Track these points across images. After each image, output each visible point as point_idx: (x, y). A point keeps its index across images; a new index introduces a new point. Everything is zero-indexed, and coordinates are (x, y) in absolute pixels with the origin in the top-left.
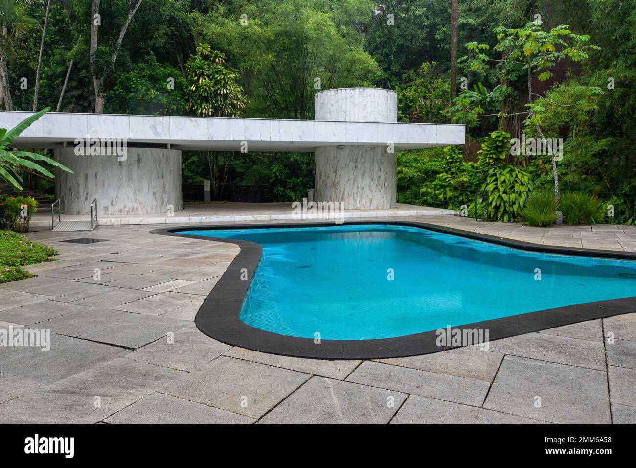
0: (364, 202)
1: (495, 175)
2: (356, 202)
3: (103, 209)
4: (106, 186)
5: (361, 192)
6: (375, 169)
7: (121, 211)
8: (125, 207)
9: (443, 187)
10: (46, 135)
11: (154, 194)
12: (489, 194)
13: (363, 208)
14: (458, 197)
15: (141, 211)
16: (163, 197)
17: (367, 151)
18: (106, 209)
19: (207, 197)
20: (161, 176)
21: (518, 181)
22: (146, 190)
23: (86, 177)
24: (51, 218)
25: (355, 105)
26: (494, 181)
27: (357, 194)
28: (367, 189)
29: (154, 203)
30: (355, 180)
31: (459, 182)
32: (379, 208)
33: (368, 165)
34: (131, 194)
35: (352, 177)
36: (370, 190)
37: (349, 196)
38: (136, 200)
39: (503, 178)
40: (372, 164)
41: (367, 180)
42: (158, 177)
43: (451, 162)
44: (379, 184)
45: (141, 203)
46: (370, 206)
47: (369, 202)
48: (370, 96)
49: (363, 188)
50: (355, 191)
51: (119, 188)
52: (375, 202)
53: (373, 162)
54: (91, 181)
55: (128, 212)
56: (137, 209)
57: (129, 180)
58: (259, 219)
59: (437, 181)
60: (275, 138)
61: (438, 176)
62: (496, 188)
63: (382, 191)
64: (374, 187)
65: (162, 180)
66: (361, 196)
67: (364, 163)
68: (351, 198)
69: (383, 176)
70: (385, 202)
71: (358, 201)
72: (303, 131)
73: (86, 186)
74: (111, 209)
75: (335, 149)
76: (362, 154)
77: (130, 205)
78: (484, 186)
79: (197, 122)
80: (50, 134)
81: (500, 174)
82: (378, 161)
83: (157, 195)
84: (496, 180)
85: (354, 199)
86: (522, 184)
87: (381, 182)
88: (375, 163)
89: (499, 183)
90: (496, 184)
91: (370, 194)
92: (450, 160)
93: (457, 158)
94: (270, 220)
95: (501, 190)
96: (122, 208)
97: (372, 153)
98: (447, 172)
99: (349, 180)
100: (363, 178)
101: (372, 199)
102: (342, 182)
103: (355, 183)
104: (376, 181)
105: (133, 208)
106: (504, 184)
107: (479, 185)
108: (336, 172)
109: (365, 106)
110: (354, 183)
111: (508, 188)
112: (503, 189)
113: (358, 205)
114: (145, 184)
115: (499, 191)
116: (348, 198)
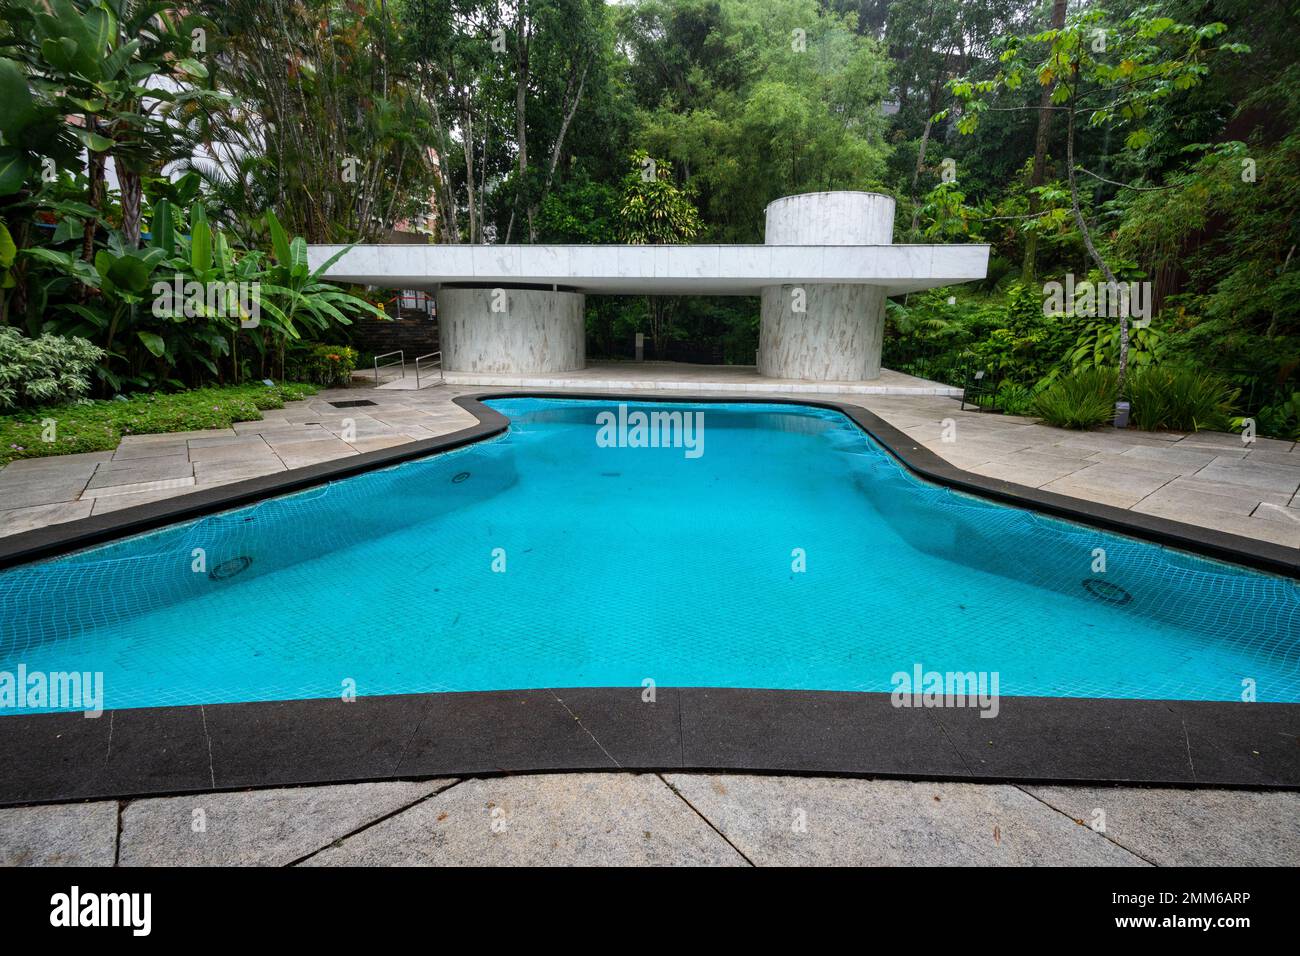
0: (815, 369)
1: (1094, 332)
2: (803, 370)
3: (471, 365)
4: (474, 337)
5: (811, 354)
6: (837, 321)
7: (490, 367)
8: (495, 363)
9: (999, 351)
10: (384, 274)
11: (531, 348)
12: (1074, 364)
13: (814, 378)
14: (1020, 368)
15: (513, 369)
16: (545, 352)
17: (825, 292)
18: (474, 365)
19: (639, 354)
20: (541, 326)
21: (1137, 344)
22: (519, 343)
23: (455, 326)
24: (401, 372)
25: (811, 221)
26: (1090, 343)
27: (806, 357)
28: (821, 351)
29: (531, 360)
30: (804, 337)
31: (1026, 343)
32: (841, 378)
33: (825, 315)
34: (501, 348)
35: (801, 331)
36: (827, 351)
37: (795, 359)
38: (508, 355)
39: (1106, 339)
40: (833, 312)
41: (823, 337)
42: (537, 327)
43: (1019, 312)
44: (841, 343)
45: (513, 359)
46: (826, 375)
47: (824, 370)
48: (836, 205)
49: (816, 348)
50: (804, 352)
51: (487, 340)
52: (833, 371)
53: (835, 308)
54: (459, 330)
55: (498, 370)
56: (509, 366)
57: (499, 330)
58: (641, 387)
59: (990, 341)
60: (661, 273)
61: (992, 333)
62: (1090, 355)
63: (848, 353)
64: (833, 347)
65: (542, 332)
66: (812, 361)
67: (820, 310)
68: (797, 363)
69: (850, 331)
70: (852, 370)
71: (807, 368)
72: (703, 262)
73: (455, 337)
74: (479, 367)
75: (780, 289)
76: (817, 297)
77: (502, 361)
78: (1069, 351)
79: (554, 253)
80: (386, 271)
81: (1104, 331)
82: (842, 308)
83: (535, 350)
84: (1094, 341)
85: (801, 364)
86: (1144, 349)
87: (846, 340)
88: (837, 312)
89: (1097, 345)
90: (1092, 348)
91: (827, 358)
92: (1016, 309)
93: (1030, 306)
94: (655, 389)
95: (1098, 358)
96: (491, 364)
97: (834, 294)
98: (1009, 328)
99: (795, 336)
100: (816, 334)
101: (828, 365)
102: (787, 338)
103: (805, 340)
104: (838, 340)
105: (504, 365)
106: (1105, 349)
107: (1062, 349)
108: (779, 324)
109: (826, 223)
110: (802, 342)
111: (1114, 356)
112: (1102, 356)
113: (807, 374)
114: (519, 335)
115: (1093, 360)
116: (792, 362)
